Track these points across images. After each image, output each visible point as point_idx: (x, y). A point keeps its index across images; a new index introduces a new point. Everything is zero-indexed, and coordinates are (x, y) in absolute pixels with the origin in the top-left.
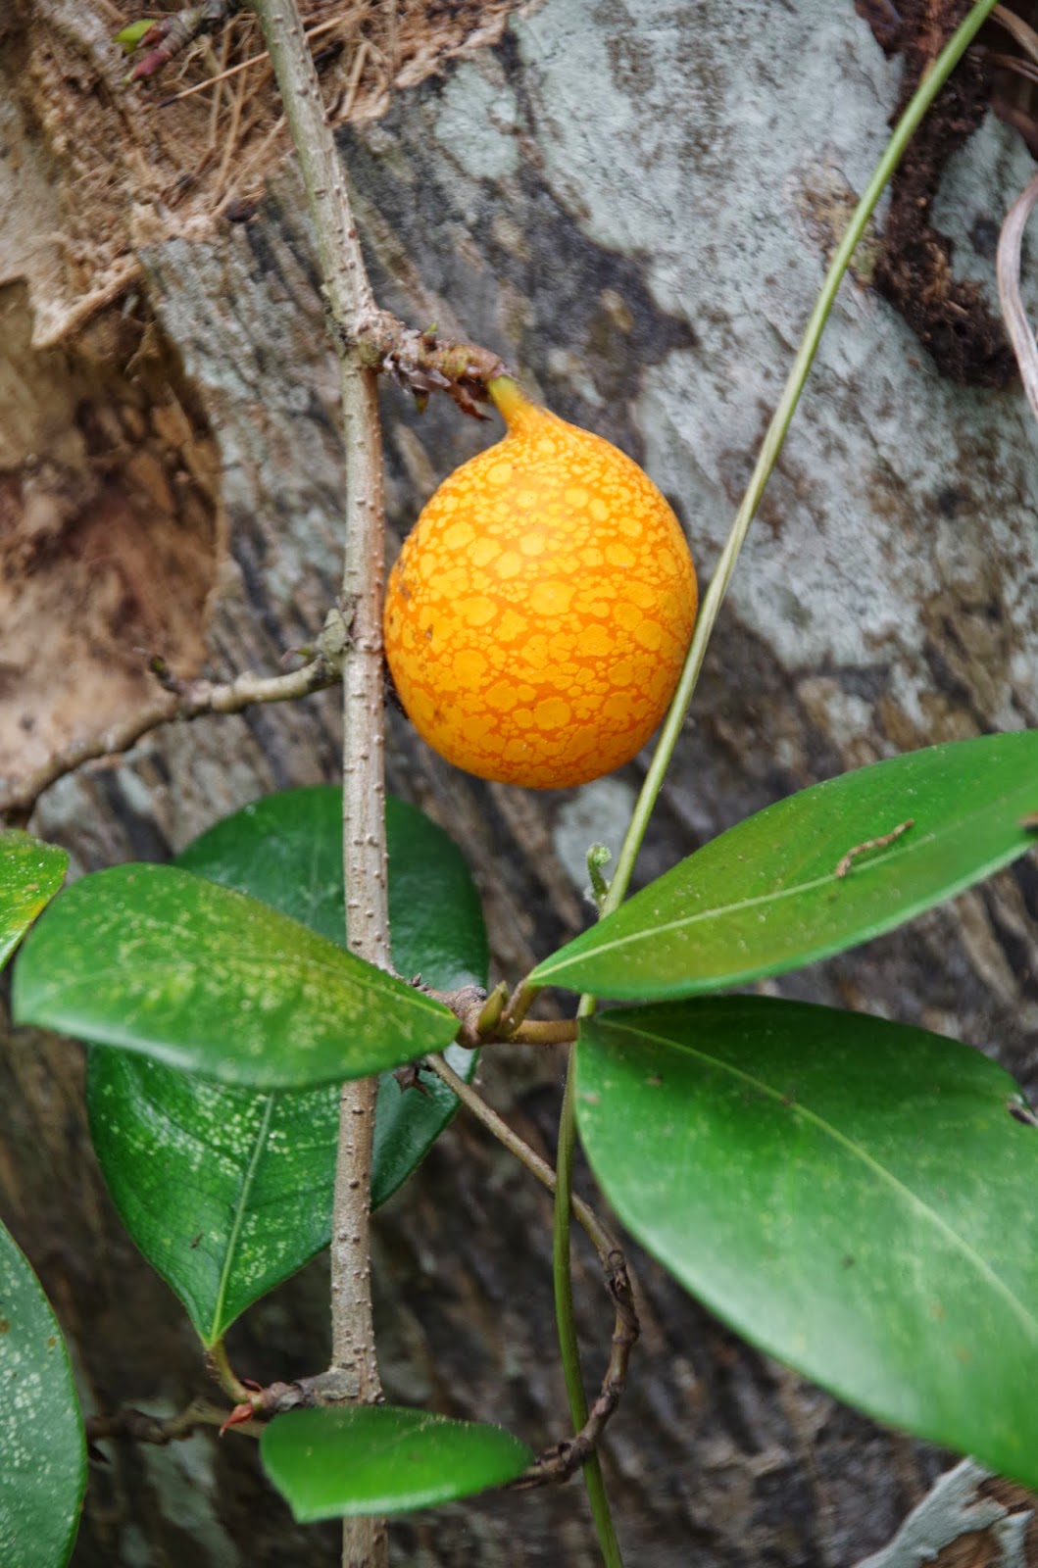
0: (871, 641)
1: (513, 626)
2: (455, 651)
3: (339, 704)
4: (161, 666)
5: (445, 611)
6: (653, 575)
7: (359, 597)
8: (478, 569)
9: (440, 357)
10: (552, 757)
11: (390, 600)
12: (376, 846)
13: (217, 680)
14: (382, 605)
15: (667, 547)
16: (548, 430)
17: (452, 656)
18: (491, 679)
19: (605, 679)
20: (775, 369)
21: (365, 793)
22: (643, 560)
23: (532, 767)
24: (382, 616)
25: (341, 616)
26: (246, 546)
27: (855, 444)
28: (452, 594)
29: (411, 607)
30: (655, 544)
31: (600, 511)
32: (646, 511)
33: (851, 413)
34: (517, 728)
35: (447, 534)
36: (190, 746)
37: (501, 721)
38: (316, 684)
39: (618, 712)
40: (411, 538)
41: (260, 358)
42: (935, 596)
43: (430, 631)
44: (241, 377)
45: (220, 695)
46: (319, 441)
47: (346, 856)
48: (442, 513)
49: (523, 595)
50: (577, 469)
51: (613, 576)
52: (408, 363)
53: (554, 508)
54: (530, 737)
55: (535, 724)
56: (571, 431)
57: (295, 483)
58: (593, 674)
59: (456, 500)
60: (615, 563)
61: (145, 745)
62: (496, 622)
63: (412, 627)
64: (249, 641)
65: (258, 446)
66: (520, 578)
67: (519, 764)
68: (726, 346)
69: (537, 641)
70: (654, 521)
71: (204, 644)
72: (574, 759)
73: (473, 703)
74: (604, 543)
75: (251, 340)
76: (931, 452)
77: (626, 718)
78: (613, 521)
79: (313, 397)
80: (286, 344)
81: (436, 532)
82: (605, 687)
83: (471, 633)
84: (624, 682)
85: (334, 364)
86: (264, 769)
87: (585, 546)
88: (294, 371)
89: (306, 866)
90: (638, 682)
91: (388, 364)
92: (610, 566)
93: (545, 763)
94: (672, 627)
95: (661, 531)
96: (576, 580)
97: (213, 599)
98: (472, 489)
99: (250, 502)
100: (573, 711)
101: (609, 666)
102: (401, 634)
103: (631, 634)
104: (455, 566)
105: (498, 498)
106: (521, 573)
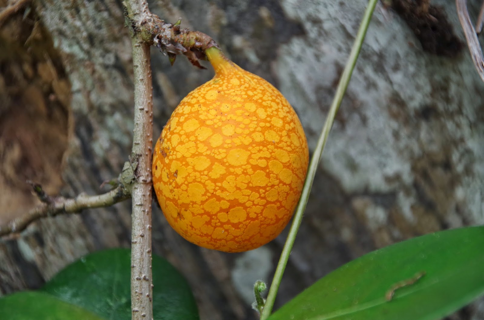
0: (388, 179)
1: (218, 171)
2: (189, 183)
3: (130, 208)
4: (40, 189)
5: (184, 163)
6: (288, 146)
7: (141, 155)
8: (201, 142)
9: (182, 37)
10: (237, 237)
11: (155, 158)
12: (147, 280)
13: (67, 197)
14: (152, 160)
15: (295, 132)
16: (236, 74)
17: (187, 185)
18: (207, 197)
19: (264, 198)
20: (343, 46)
21: (142, 254)
22: (283, 138)
23: (227, 241)
24: (151, 166)
25: (131, 165)
26: (83, 131)
27: (382, 83)
28: (187, 155)
29: (167, 161)
30: (289, 131)
31: (262, 114)
32: (285, 114)
33: (379, 68)
34: (220, 222)
35: (185, 125)
36: (53, 228)
37: (211, 219)
38: (117, 199)
39: (270, 214)
40: (167, 127)
41: (91, 39)
42: (420, 159)
43: (176, 173)
44: (81, 48)
45: (70, 204)
46: (119, 80)
47: (132, 285)
48: (183, 114)
49: (223, 155)
50: (250, 93)
51: (269, 146)
52: (166, 40)
53: (239, 112)
54: (226, 226)
55: (229, 220)
56: (247, 74)
57: (107, 100)
58: (258, 195)
59: (190, 107)
60: (269, 140)
61: (32, 228)
62: (210, 169)
63: (167, 171)
64: (84, 177)
65: (89, 82)
66: (221, 147)
67: (220, 240)
68: (320, 34)
69: (230, 178)
70: (288, 119)
71: (61, 179)
72: (248, 237)
73: (197, 209)
74: (264, 130)
75: (86, 30)
76: (418, 88)
77: (274, 217)
78: (268, 119)
79: (117, 58)
80: (104, 32)
81: (179, 124)
82: (264, 202)
83: (198, 174)
84: (274, 199)
85: (127, 42)
86: (90, 239)
87: (254, 131)
88: (108, 45)
89: (110, 288)
90: (281, 199)
91: (156, 40)
92: (267, 141)
93: (233, 240)
94: (297, 172)
95: (292, 124)
96: (250, 148)
97: (66, 157)
98: (198, 102)
99: (85, 108)
100: (248, 214)
101: (266, 191)
102: (161, 175)
103: (277, 175)
104: (189, 141)
105: (211, 107)
106: (223, 144)
